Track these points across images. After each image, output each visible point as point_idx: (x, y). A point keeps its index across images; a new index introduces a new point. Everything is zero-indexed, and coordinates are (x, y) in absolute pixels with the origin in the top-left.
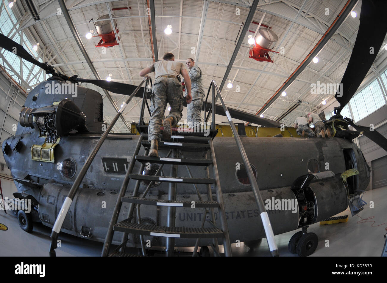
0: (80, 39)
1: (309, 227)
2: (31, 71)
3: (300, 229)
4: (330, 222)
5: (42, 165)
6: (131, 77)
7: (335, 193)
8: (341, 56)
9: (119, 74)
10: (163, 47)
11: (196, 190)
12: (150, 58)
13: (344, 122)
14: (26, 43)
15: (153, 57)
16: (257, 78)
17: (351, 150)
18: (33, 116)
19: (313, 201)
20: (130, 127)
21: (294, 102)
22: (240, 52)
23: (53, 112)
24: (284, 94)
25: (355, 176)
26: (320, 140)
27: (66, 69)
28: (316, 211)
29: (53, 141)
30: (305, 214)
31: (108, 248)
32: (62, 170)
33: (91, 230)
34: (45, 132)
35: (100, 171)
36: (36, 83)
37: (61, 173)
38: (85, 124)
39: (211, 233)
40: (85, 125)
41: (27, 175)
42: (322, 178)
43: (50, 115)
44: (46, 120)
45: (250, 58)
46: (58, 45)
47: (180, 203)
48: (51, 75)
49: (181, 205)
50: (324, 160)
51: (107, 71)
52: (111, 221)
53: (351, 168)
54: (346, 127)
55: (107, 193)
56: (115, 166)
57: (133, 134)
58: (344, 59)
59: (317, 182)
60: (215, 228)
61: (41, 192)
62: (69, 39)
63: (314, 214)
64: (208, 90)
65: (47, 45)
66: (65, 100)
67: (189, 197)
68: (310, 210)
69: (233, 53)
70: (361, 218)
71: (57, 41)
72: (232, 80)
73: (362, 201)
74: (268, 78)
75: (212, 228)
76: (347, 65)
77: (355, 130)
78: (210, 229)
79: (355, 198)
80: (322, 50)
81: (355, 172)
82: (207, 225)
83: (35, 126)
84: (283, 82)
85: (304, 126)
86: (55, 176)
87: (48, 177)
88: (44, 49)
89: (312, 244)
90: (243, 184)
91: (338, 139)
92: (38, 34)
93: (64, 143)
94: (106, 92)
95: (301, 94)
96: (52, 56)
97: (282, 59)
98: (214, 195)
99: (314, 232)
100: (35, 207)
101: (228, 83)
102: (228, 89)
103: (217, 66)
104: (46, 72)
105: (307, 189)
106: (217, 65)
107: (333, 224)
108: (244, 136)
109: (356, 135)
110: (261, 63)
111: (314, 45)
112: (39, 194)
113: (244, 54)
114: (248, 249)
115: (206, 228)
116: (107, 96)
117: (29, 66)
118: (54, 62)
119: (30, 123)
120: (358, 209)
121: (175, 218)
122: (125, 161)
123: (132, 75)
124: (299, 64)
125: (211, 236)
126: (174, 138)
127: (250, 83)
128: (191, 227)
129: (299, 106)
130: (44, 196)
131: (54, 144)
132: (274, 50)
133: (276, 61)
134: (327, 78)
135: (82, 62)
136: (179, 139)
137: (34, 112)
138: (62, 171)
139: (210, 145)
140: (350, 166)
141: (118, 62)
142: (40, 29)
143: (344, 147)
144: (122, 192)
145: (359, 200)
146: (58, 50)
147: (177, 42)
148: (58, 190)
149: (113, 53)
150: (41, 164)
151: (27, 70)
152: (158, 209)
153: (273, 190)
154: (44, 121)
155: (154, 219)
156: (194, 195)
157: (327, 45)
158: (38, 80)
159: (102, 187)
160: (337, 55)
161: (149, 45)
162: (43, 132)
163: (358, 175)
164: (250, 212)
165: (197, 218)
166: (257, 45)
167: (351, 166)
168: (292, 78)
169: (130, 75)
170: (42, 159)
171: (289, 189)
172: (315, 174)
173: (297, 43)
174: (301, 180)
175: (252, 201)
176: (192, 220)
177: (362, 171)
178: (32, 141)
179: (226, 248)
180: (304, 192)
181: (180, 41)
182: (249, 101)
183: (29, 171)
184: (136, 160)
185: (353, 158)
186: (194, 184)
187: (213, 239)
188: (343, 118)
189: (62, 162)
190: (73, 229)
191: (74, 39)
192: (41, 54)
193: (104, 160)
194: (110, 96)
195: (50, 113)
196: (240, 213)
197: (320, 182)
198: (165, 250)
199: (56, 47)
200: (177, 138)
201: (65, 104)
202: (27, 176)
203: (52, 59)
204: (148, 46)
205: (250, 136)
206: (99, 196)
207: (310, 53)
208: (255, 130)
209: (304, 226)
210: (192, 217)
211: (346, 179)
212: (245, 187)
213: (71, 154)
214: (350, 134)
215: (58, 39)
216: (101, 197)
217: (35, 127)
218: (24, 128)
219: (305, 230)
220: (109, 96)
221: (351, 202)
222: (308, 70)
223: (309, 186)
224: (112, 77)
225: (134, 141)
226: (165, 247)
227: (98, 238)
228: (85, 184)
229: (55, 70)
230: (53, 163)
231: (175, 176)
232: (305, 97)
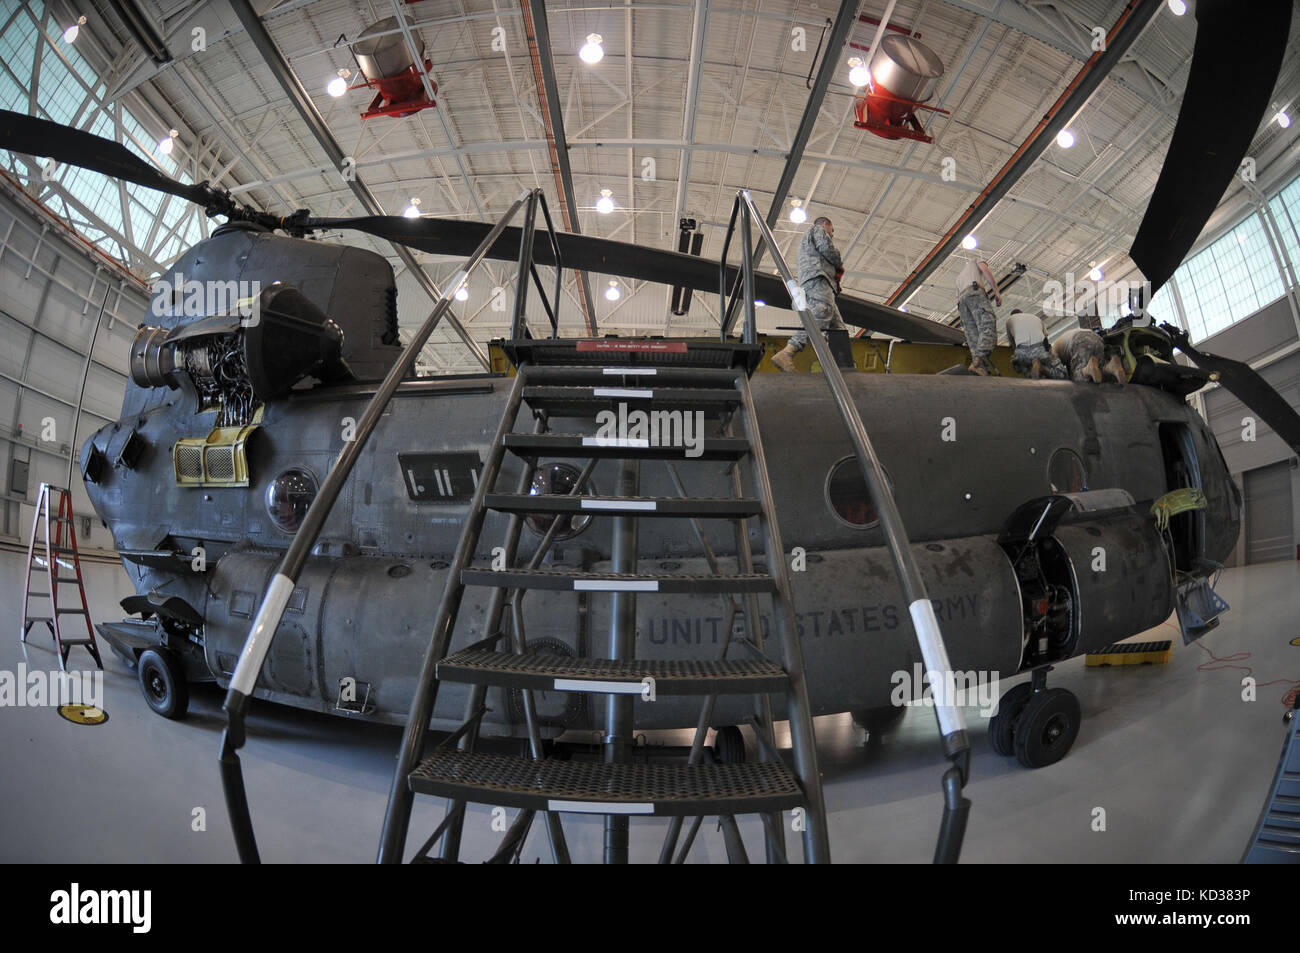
0: (311, 102)
1: (1053, 668)
2: (158, 219)
3: (1026, 677)
4: (1115, 659)
5: (210, 499)
6: (483, 204)
7: (1134, 563)
8: (1144, 131)
9: (442, 193)
10: (580, 102)
11: (700, 539)
12: (537, 138)
13: (1159, 336)
14: (135, 134)
15: (548, 136)
16: (884, 190)
17: (1180, 427)
18: (174, 349)
19: (1066, 586)
20: (487, 358)
21: (1001, 268)
22: (825, 112)
23: (235, 328)
24: (969, 242)
25: (1193, 511)
26: (1087, 388)
27: (270, 198)
28: (1075, 618)
29: (241, 418)
30: (1041, 627)
31: (419, 741)
32: (275, 507)
33: (373, 690)
34: (215, 395)
35: (393, 500)
36: (179, 250)
37: (270, 515)
38: (340, 356)
39: (750, 676)
40: (342, 359)
41: (165, 536)
42: (1094, 510)
43: (226, 339)
44: (215, 357)
45: (856, 129)
46: (238, 127)
47: (647, 578)
48: (223, 219)
49: (653, 586)
50: (1099, 453)
51: (405, 191)
52: (429, 648)
53: (1184, 486)
54: (1167, 356)
55: (419, 566)
56: (443, 479)
57: (497, 376)
58: (1154, 142)
59: (1079, 525)
60: (761, 662)
61: (209, 585)
62: (273, 106)
63: (1069, 629)
64: (727, 229)
65: (204, 132)
66: (273, 288)
67: (679, 566)
68: (1058, 612)
69: (802, 115)
70: (1211, 654)
71: (236, 115)
72: (803, 199)
73: (1215, 598)
74: (920, 192)
75: (751, 661)
76: (1163, 160)
77: (1192, 364)
78: (746, 664)
79: (1195, 585)
80: (1085, 109)
81: (1195, 499)
82: (737, 652)
83: (182, 379)
84: (966, 206)
85: (1032, 347)
86: (254, 528)
87: (230, 536)
88: (195, 148)
89: (1061, 727)
90: (848, 524)
91: (1141, 389)
92: (170, 104)
93: (276, 421)
94: (403, 252)
95: (1023, 243)
96: (223, 162)
97: (960, 134)
98: (759, 558)
99: (1069, 688)
100: (194, 634)
101: (792, 208)
102: (792, 226)
103: (756, 155)
104: (207, 213)
105: (1048, 545)
106: (755, 151)
107: (1124, 667)
108: (849, 369)
109: (1197, 381)
110: (895, 144)
111: (1058, 93)
112: (204, 592)
113: (837, 116)
114: (864, 736)
115: (733, 662)
116: (409, 266)
117: (152, 202)
118: (230, 180)
119: (165, 372)
120: (1202, 623)
121: (634, 634)
122: (472, 459)
123: (484, 197)
124: (1014, 150)
125: (748, 687)
126: (627, 376)
127: (862, 207)
128: (685, 659)
129: (1019, 282)
130: (219, 595)
131: (246, 427)
132: (933, 103)
133: (939, 140)
134: (1103, 197)
135: (319, 168)
136: (641, 377)
137: (175, 338)
138: (275, 511)
139: (740, 394)
140: (1179, 479)
141: (436, 161)
142: (175, 87)
143: (1164, 418)
144: (462, 554)
145: (1204, 592)
146: (242, 143)
147: (622, 85)
148: (265, 570)
149: (420, 133)
150: (206, 497)
151: (146, 215)
152: (582, 610)
153: (942, 543)
154: (210, 360)
155: (570, 640)
156: (693, 560)
157: (1099, 94)
158: (183, 241)
159: (401, 550)
160: (1132, 126)
161: (534, 100)
162: (207, 394)
163: (1203, 510)
164: (870, 614)
165: (707, 632)
166: (878, 88)
167: (1183, 479)
168: (993, 193)
169: (479, 197)
170: (210, 479)
171: (993, 541)
172: (1072, 497)
173: (1004, 84)
174: (1029, 512)
175: (877, 579)
176: (688, 641)
177: (1214, 500)
178: (176, 427)
179: (797, 729)
180: (1037, 555)
181: (633, 82)
182: (862, 264)
183: (169, 522)
184: (507, 451)
185: (1190, 454)
186: (692, 520)
187: (757, 696)
188: (1157, 325)
189: (274, 482)
190: (314, 693)
191: (290, 102)
192: (186, 161)
193: (407, 461)
194: (418, 267)
195: (226, 334)
196: (842, 619)
197: (1088, 524)
198: (603, 739)
199: (235, 135)
200: (634, 375)
201: (275, 300)
202: (165, 539)
203: (223, 173)
204: (530, 105)
205: (864, 371)
206: (393, 577)
207: (1046, 117)
208: (883, 354)
209: (1039, 667)
210: (689, 630)
211: (1167, 519)
212: (854, 533)
213: (299, 454)
214: (1179, 375)
215: (238, 109)
216: (401, 580)
217: (182, 383)
218: (147, 392)
219: (1040, 677)
220: (416, 268)
221: (1183, 599)
222: (1042, 170)
223: (1054, 537)
224: (420, 208)
225: (499, 397)
226: (603, 732)
227: (393, 715)
228: (349, 543)
229: (234, 203)
230: (246, 487)
231: (632, 494)
232: (1035, 253)
